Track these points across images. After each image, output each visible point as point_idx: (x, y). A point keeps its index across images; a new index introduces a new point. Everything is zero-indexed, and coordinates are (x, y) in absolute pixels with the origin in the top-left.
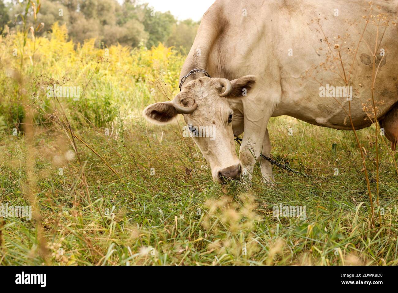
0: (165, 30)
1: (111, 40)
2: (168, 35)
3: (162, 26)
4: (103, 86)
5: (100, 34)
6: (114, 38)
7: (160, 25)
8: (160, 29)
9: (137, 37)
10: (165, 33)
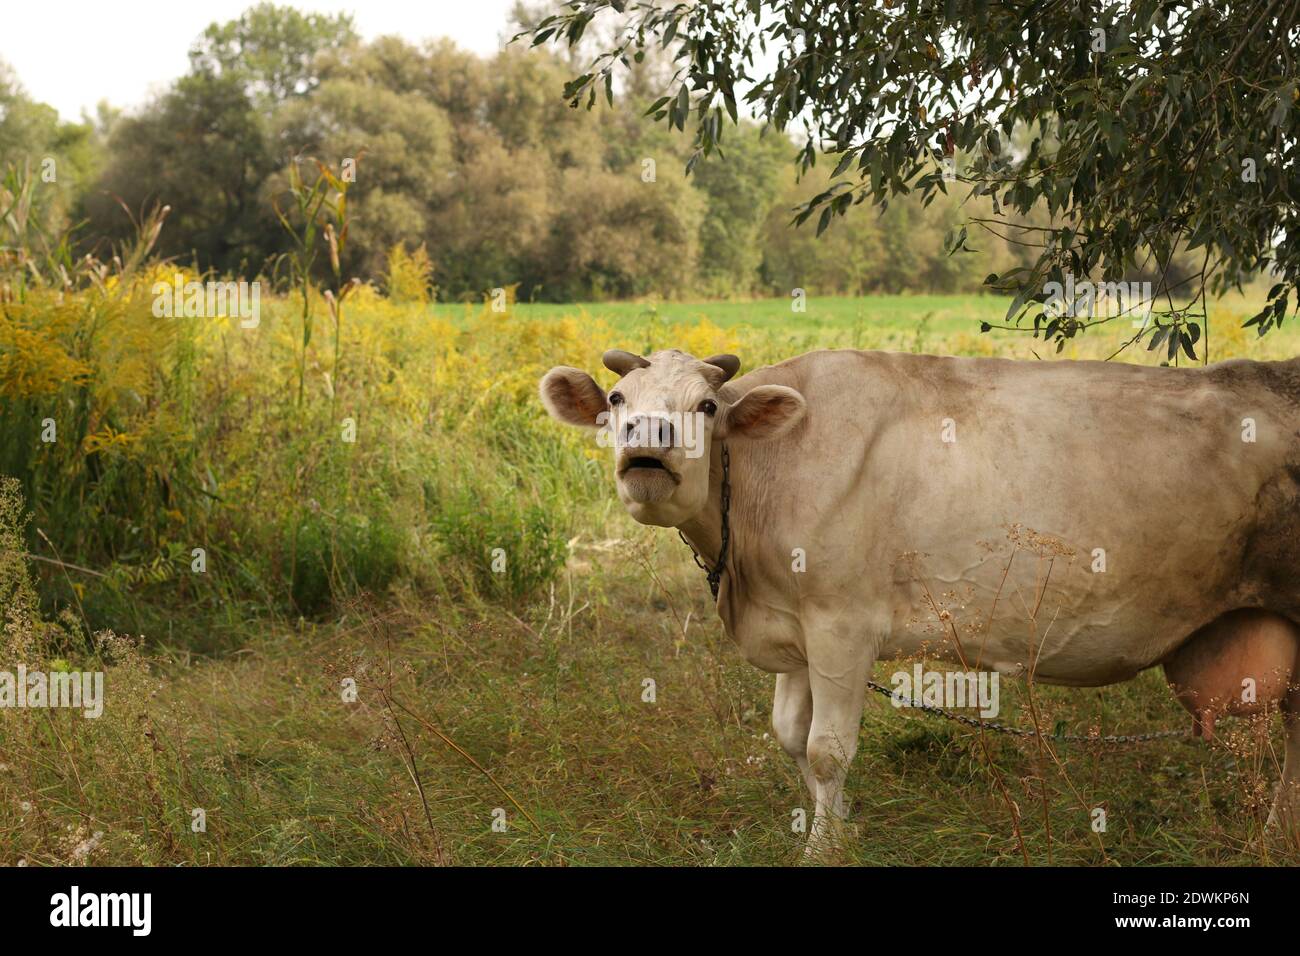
0: (760, 184)
1: (585, 217)
2: (771, 200)
3: (751, 171)
4: (535, 449)
5: (549, 198)
6: (596, 210)
7: (746, 169)
8: (743, 181)
9: (670, 206)
10: (759, 193)
